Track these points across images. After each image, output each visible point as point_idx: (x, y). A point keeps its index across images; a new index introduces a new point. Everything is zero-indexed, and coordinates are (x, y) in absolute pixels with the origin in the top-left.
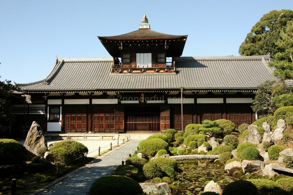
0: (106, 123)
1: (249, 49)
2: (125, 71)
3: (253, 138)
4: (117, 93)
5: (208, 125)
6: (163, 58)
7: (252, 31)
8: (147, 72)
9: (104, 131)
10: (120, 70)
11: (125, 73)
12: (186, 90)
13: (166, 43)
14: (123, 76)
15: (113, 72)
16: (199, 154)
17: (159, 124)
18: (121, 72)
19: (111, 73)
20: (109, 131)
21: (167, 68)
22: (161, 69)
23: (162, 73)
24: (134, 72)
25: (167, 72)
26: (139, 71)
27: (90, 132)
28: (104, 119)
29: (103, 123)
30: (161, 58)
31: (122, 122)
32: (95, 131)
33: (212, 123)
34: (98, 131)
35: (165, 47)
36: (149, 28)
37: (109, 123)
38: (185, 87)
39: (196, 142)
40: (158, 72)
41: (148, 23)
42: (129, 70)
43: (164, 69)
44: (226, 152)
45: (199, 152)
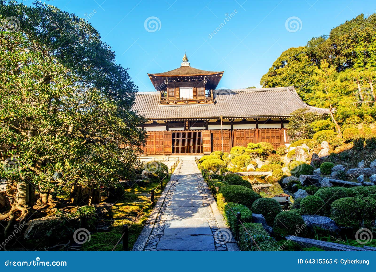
0: (157, 147)
1: (272, 81)
2: (171, 103)
3: (301, 157)
4: (165, 122)
5: (253, 147)
6: (202, 91)
7: (274, 66)
8: (190, 103)
9: (154, 153)
10: (167, 102)
11: (171, 104)
12: (225, 118)
13: (204, 79)
14: (169, 107)
15: (161, 103)
16: (249, 171)
17: (202, 147)
18: (168, 104)
19: (159, 104)
20: (159, 153)
21: (207, 99)
22: (202, 100)
23: (202, 103)
24: (178, 103)
25: (207, 102)
26: (183, 103)
27: (143, 155)
28: (154, 144)
29: (154, 147)
30: (201, 91)
31: (170, 146)
32: (147, 154)
33: (256, 145)
34: (149, 154)
35: (204, 81)
36: (189, 65)
37: (159, 147)
38: (224, 115)
39: (244, 162)
40: (199, 103)
41: (188, 61)
42: (175, 102)
43: (204, 100)
44: (277, 169)
45: (248, 169)
